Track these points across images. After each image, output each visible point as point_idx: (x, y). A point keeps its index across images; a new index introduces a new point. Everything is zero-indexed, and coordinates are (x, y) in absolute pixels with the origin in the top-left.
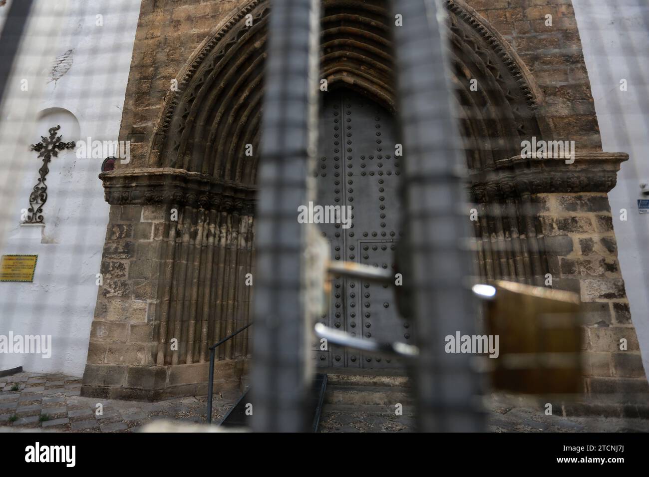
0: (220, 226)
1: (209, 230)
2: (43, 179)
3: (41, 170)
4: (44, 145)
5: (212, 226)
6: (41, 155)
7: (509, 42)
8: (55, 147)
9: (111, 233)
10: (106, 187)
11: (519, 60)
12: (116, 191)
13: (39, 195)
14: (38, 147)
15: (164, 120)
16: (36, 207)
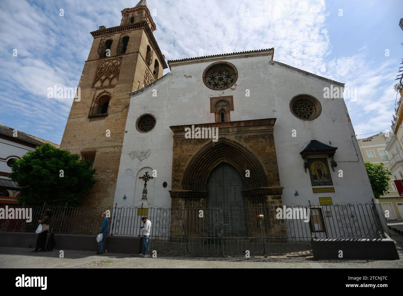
0: (196, 201)
1: (194, 203)
2: (145, 187)
3: (145, 184)
4: (144, 177)
5: (195, 202)
6: (144, 180)
7: (261, 159)
8: (147, 178)
9: (172, 205)
10: (170, 194)
11: (263, 164)
12: (173, 195)
13: (145, 192)
14: (143, 178)
15: (183, 178)
16: (145, 195)
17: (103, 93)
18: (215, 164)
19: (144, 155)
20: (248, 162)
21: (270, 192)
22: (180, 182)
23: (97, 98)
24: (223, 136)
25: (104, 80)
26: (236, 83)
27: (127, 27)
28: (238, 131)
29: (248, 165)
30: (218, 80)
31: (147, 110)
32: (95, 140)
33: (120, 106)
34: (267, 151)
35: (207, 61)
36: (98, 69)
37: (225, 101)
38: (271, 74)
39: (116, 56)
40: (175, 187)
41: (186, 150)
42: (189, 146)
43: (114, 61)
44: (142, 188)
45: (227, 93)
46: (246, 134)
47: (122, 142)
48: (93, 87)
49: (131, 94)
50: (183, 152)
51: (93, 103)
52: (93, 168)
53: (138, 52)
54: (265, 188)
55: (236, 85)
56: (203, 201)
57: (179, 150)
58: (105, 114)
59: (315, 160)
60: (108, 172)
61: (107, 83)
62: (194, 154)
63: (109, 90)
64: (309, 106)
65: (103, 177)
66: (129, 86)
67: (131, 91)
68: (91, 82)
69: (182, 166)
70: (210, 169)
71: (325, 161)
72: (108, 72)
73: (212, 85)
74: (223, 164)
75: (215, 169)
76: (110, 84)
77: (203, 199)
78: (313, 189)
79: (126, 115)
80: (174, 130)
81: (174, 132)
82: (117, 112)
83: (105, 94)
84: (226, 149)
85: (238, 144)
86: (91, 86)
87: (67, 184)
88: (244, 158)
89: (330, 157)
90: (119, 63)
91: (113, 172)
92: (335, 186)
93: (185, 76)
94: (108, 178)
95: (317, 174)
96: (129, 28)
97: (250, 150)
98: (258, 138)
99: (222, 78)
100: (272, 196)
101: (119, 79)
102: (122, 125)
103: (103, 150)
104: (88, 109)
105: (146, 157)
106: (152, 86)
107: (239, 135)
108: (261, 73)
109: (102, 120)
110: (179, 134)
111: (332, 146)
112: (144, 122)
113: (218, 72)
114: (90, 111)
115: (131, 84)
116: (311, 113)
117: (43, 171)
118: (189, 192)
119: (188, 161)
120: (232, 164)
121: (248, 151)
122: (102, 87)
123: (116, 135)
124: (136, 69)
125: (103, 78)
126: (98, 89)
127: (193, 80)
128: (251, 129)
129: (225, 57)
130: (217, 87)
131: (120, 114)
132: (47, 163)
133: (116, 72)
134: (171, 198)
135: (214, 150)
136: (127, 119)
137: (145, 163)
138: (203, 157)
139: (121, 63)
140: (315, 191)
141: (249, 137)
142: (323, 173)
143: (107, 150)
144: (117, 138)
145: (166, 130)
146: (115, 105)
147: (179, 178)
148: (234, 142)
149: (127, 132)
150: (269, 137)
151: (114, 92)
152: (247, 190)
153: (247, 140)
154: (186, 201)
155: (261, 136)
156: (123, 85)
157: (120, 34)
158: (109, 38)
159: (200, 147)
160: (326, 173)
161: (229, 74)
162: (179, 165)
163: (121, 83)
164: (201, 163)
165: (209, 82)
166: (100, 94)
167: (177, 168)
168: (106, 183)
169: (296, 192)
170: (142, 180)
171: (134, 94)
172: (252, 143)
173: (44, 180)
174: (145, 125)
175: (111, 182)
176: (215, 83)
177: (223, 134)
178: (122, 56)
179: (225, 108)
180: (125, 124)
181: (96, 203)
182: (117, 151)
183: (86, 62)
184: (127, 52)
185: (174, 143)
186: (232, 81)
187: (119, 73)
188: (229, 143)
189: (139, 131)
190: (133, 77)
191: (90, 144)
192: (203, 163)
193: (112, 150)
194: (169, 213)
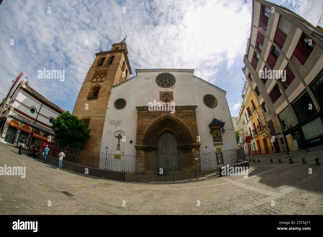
0: (151, 152)
1: (149, 153)
2: (119, 143)
3: (118, 141)
6: (118, 138)
7: (189, 128)
8: (120, 137)
9: (136, 154)
10: (135, 147)
11: (190, 131)
12: (137, 148)
13: (119, 145)
14: (117, 137)
15: (144, 138)
16: (119, 147)
17: (96, 85)
18: (162, 131)
19: (118, 123)
20: (182, 130)
21: (194, 147)
22: (142, 141)
23: (93, 88)
24: (168, 114)
25: (98, 78)
26: (175, 85)
27: (115, 51)
28: (177, 112)
29: (182, 132)
30: (164, 82)
31: (121, 96)
32: (90, 112)
33: (106, 93)
34: (192, 124)
35: (158, 71)
36: (96, 72)
37: (168, 94)
38: (193, 82)
39: (106, 65)
40: (138, 143)
41: (145, 122)
42: (147, 119)
43: (105, 68)
44: (117, 143)
45: (169, 90)
46: (181, 114)
47: (105, 114)
48: (92, 81)
49: (113, 86)
50: (143, 122)
51: (91, 90)
52: (89, 128)
53: (119, 64)
54: (191, 144)
55: (175, 86)
56: (154, 152)
57: (141, 122)
58: (97, 97)
59: (215, 129)
60: (97, 132)
61: (99, 79)
62: (150, 124)
63: (100, 83)
64: (212, 101)
65: (94, 134)
66: (112, 82)
67: (113, 85)
68: (91, 79)
69: (143, 131)
70: (159, 134)
71: (219, 129)
72: (101, 74)
73: (160, 85)
74: (167, 131)
75: (162, 134)
76: (101, 80)
77: (154, 151)
78: (214, 144)
79: (108, 99)
80: (138, 109)
81: (137, 110)
82: (103, 96)
83: (97, 86)
84: (169, 122)
85: (177, 119)
86: (91, 81)
87: (77, 136)
88: (180, 128)
89: (221, 127)
90: (107, 69)
91: (100, 132)
92: (223, 142)
93: (145, 78)
94: (97, 136)
95: (216, 136)
96: (116, 52)
97: (184, 123)
98: (188, 116)
99: (166, 81)
100: (195, 149)
101: (106, 77)
102: (106, 104)
103: (94, 118)
104: (88, 94)
105: (120, 124)
106: (125, 82)
107: (178, 114)
108: (188, 81)
109: (95, 101)
110: (141, 112)
111: (222, 121)
112: (119, 103)
113: (164, 78)
114: (89, 95)
115: (113, 81)
116: (213, 104)
117: (66, 127)
118: (147, 147)
119: (147, 128)
120: (172, 131)
121: (182, 123)
122: (96, 82)
123: (102, 110)
124: (117, 73)
125: (98, 76)
126: (94, 82)
127: (150, 81)
128: (184, 111)
129: (169, 70)
130: (164, 86)
131: (105, 98)
132: (68, 122)
133: (105, 74)
134: (136, 150)
135: (162, 122)
136: (109, 101)
137: (119, 128)
138: (156, 126)
139: (109, 69)
140: (215, 145)
141: (183, 116)
142: (218, 135)
143: (97, 118)
144: (103, 112)
145: (132, 109)
146: (102, 92)
147: (141, 138)
148: (175, 118)
149: (108, 108)
150: (194, 116)
151: (102, 85)
152: (181, 146)
153: (182, 117)
154: (145, 152)
155: (189, 115)
156: (108, 81)
157: (110, 55)
158: (104, 56)
159: (154, 120)
160: (220, 136)
161: (170, 80)
162: (141, 131)
163: (107, 80)
164: (154, 130)
165: (159, 83)
166: (95, 85)
167: (139, 132)
168: (96, 138)
169: (206, 146)
170: (117, 138)
171: (114, 86)
172: (184, 119)
173: (66, 132)
174: (119, 105)
175: (99, 138)
176: (162, 83)
177: (168, 113)
178: (109, 65)
179: (168, 98)
180: (108, 104)
181: (90, 149)
182: (102, 119)
183: (90, 68)
184: (112, 64)
185: (138, 117)
186: (172, 83)
187: (107, 74)
188: (172, 119)
189: (116, 109)
190: (115, 77)
191: (87, 114)
192: (155, 130)
193: (99, 118)
194: (134, 158)
